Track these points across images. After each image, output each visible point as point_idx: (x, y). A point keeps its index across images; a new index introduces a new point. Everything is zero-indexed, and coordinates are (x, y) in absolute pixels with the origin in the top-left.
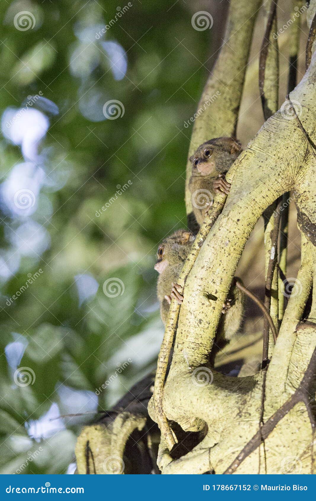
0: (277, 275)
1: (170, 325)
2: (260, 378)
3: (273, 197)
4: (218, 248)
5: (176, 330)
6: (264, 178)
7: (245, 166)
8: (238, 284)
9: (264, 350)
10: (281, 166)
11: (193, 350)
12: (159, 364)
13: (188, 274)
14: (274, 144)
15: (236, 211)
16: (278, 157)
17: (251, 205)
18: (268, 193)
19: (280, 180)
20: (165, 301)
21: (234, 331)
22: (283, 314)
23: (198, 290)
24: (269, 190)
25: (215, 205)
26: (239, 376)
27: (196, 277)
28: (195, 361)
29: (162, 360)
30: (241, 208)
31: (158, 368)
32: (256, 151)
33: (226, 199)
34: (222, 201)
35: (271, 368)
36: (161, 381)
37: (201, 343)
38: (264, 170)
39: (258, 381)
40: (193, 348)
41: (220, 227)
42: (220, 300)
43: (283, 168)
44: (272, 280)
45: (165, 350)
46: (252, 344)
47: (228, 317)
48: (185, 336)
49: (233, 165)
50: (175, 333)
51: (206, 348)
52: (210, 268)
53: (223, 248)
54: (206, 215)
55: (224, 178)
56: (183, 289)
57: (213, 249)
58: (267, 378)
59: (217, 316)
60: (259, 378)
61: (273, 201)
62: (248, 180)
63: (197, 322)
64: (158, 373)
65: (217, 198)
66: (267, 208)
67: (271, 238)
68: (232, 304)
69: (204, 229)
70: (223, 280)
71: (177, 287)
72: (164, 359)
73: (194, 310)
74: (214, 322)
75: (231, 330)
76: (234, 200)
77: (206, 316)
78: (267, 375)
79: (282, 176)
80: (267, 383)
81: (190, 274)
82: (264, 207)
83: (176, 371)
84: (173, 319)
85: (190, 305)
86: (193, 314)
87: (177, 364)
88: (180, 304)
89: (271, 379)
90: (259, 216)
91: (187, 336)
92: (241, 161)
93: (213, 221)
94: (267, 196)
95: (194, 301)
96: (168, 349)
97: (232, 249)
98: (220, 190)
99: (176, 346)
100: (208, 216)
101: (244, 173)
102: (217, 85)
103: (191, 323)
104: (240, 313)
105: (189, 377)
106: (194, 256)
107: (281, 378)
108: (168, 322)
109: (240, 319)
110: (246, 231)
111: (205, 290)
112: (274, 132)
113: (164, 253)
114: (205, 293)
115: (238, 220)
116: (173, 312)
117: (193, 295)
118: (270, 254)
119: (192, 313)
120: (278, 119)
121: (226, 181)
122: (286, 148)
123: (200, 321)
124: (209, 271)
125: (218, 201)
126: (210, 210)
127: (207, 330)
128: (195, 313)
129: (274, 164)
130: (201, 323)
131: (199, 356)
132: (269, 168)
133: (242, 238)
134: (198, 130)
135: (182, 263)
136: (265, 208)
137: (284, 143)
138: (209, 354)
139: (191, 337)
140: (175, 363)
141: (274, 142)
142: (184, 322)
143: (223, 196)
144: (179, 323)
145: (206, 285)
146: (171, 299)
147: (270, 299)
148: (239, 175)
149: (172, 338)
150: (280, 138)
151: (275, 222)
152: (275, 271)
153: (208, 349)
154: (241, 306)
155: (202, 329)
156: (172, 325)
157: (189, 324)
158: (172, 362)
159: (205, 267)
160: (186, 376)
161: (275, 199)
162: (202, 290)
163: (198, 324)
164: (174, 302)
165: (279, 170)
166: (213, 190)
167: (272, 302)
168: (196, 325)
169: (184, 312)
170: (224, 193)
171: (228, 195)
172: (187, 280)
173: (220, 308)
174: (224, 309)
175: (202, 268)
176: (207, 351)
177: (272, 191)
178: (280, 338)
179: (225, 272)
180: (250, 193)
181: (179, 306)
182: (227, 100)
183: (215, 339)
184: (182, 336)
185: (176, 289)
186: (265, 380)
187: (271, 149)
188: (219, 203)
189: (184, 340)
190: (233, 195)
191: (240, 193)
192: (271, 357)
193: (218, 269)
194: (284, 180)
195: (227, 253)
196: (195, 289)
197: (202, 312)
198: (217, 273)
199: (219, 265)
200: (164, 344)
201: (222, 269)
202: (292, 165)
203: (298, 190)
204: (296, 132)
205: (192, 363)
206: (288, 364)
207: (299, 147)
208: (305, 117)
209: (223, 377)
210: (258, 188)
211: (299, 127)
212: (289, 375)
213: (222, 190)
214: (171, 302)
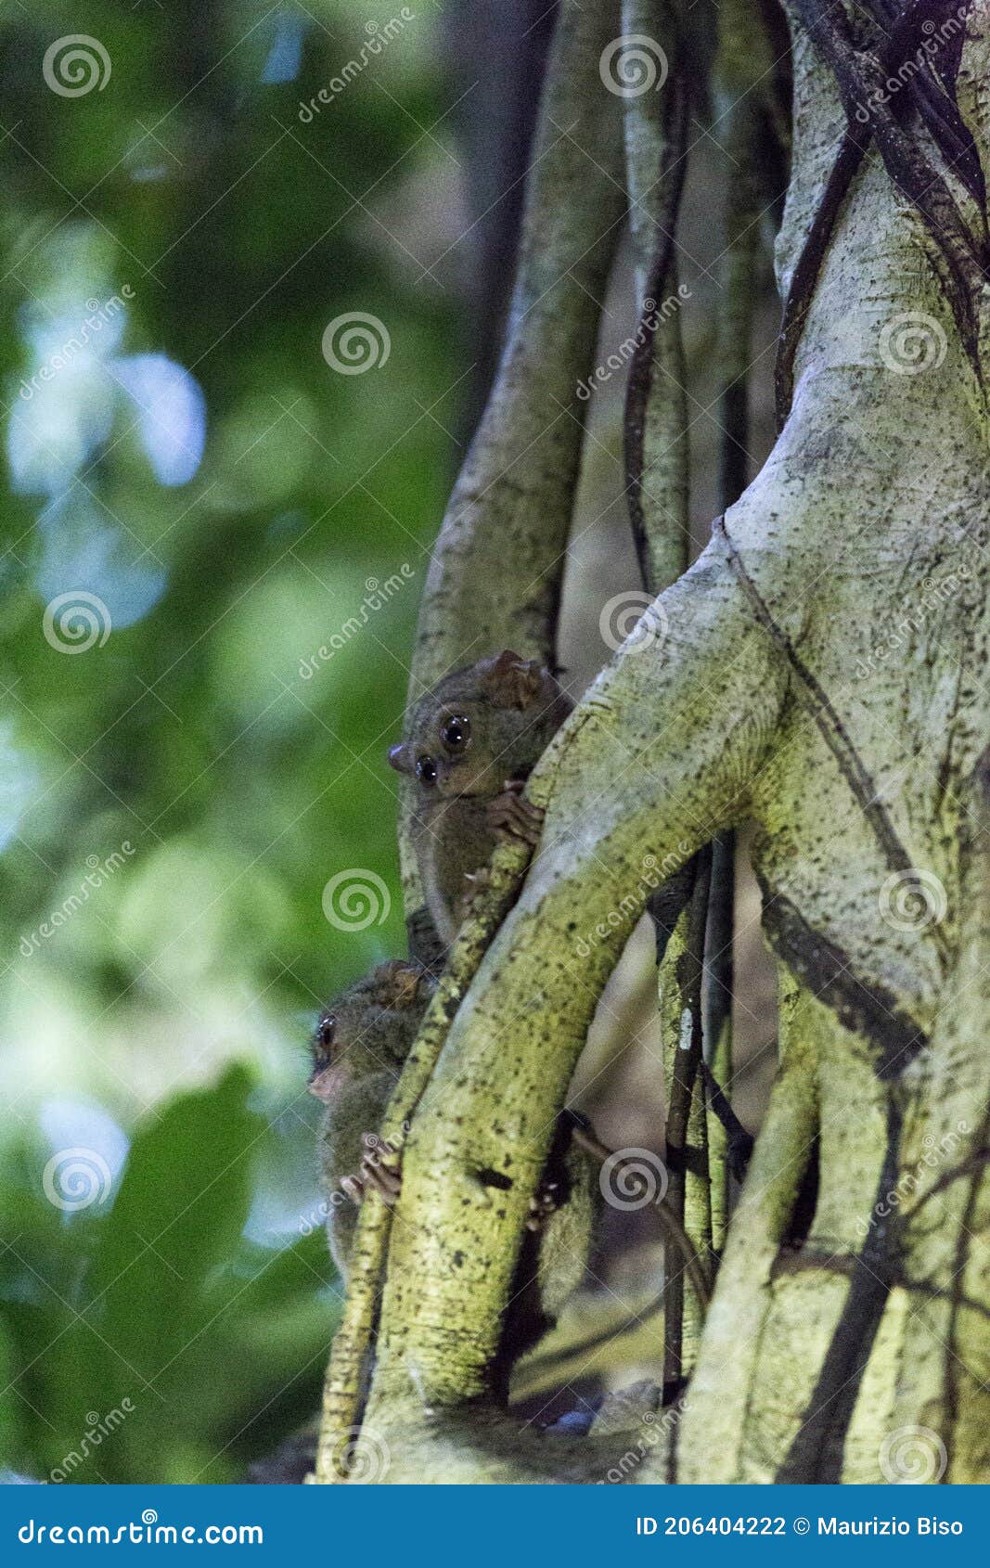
0: (704, 1099)
1: (363, 1275)
4: (509, 1019)
5: (382, 1288)
7: (587, 751)
8: (578, 1136)
10: (705, 747)
11: (437, 1352)
12: (330, 1403)
13: (415, 1105)
15: (564, 898)
16: (692, 720)
17: (613, 877)
18: (667, 836)
19: (702, 794)
22: (726, 1225)
23: (448, 1155)
24: (668, 826)
25: (496, 879)
27: (439, 1114)
28: (444, 1389)
29: (337, 1386)
30: (579, 885)
31: (326, 1416)
32: (623, 700)
33: (529, 860)
34: (516, 865)
35: (693, 1406)
37: (463, 1330)
38: (650, 761)
40: (438, 1347)
41: (513, 949)
42: (520, 1188)
43: (711, 753)
44: (686, 1116)
45: (346, 1356)
46: (628, 1326)
47: (549, 1240)
48: (412, 1307)
50: (378, 1300)
51: (480, 1345)
52: (484, 1083)
53: (524, 1018)
54: (466, 912)
55: (519, 790)
56: (401, 1158)
57: (492, 1022)
58: (680, 1438)
59: (511, 1240)
62: (598, 796)
63: (449, 1260)
64: (326, 1434)
65: (500, 856)
67: (679, 981)
68: (561, 1198)
69: (460, 952)
70: (529, 1121)
72: (347, 1383)
73: (437, 1223)
74: (504, 1262)
75: (559, 1284)
76: (555, 862)
77: (477, 1239)
78: (680, 1425)
81: (421, 1105)
83: (386, 1420)
84: (368, 1254)
85: (424, 1205)
86: (433, 1238)
87: (388, 1400)
88: (391, 1202)
91: (418, 1307)
92: (574, 734)
93: (489, 932)
95: (436, 1194)
96: (356, 1351)
97: (554, 1019)
98: (510, 832)
99: (381, 1341)
100: (474, 915)
101: (583, 774)
103: (430, 1265)
105: (428, 1441)
106: (432, 1047)
108: (356, 1264)
110: (598, 962)
111: (473, 1156)
113: (336, 1040)
114: (472, 1164)
115: (572, 926)
116: (371, 1229)
117: (432, 1173)
118: (678, 1031)
119: (433, 1230)
121: (527, 801)
122: (718, 690)
123: (459, 1258)
124: (481, 1094)
125: (503, 867)
126: (480, 897)
127: (482, 1286)
128: (440, 1231)
130: (460, 1264)
131: (458, 1369)
132: (666, 755)
133: (587, 985)
135: (392, 1070)
137: (712, 675)
138: (488, 1364)
139: (429, 1309)
140: (382, 1394)
141: (679, 669)
142: (408, 1263)
143: (520, 849)
144: (389, 1266)
145: (474, 1138)
147: (683, 1177)
148: (569, 780)
149: (369, 1315)
150: (698, 657)
151: (690, 930)
152: (697, 1086)
153: (487, 1347)
154: (587, 1207)
155: (465, 1284)
156: (369, 1272)
157: (422, 1269)
158: (371, 1393)
159: (470, 1082)
160: (417, 1437)
162: (461, 1157)
163: (450, 1266)
164: (370, 1200)
166: (488, 830)
167: (688, 1190)
168: (445, 1269)
169: (405, 1233)
172: (412, 1126)
173: (520, 1213)
174: (534, 1215)
175: (461, 1084)
176: (482, 1355)
177: (680, 829)
178: (721, 1306)
179: (534, 1095)
180: (608, 837)
181: (386, 1211)
182: (524, 538)
184: (400, 1307)
186: (673, 1442)
187: (671, 693)
188: (506, 872)
189: (409, 1320)
190: (553, 845)
191: (575, 837)
192: (692, 1368)
193: (510, 1086)
194: (714, 794)
195: (537, 1032)
196: (437, 1154)
197: (462, 1229)
198: (507, 1100)
199: (512, 1073)
200: (342, 1336)
201: (523, 1085)
202: (741, 743)
203: (762, 825)
204: (751, 636)
205: (437, 1396)
206: (748, 1390)
207: (762, 684)
208: (777, 587)
209: (538, 1436)
210: (633, 822)
211: (758, 619)
212: (751, 1422)
213: (516, 831)
214: (362, 1200)
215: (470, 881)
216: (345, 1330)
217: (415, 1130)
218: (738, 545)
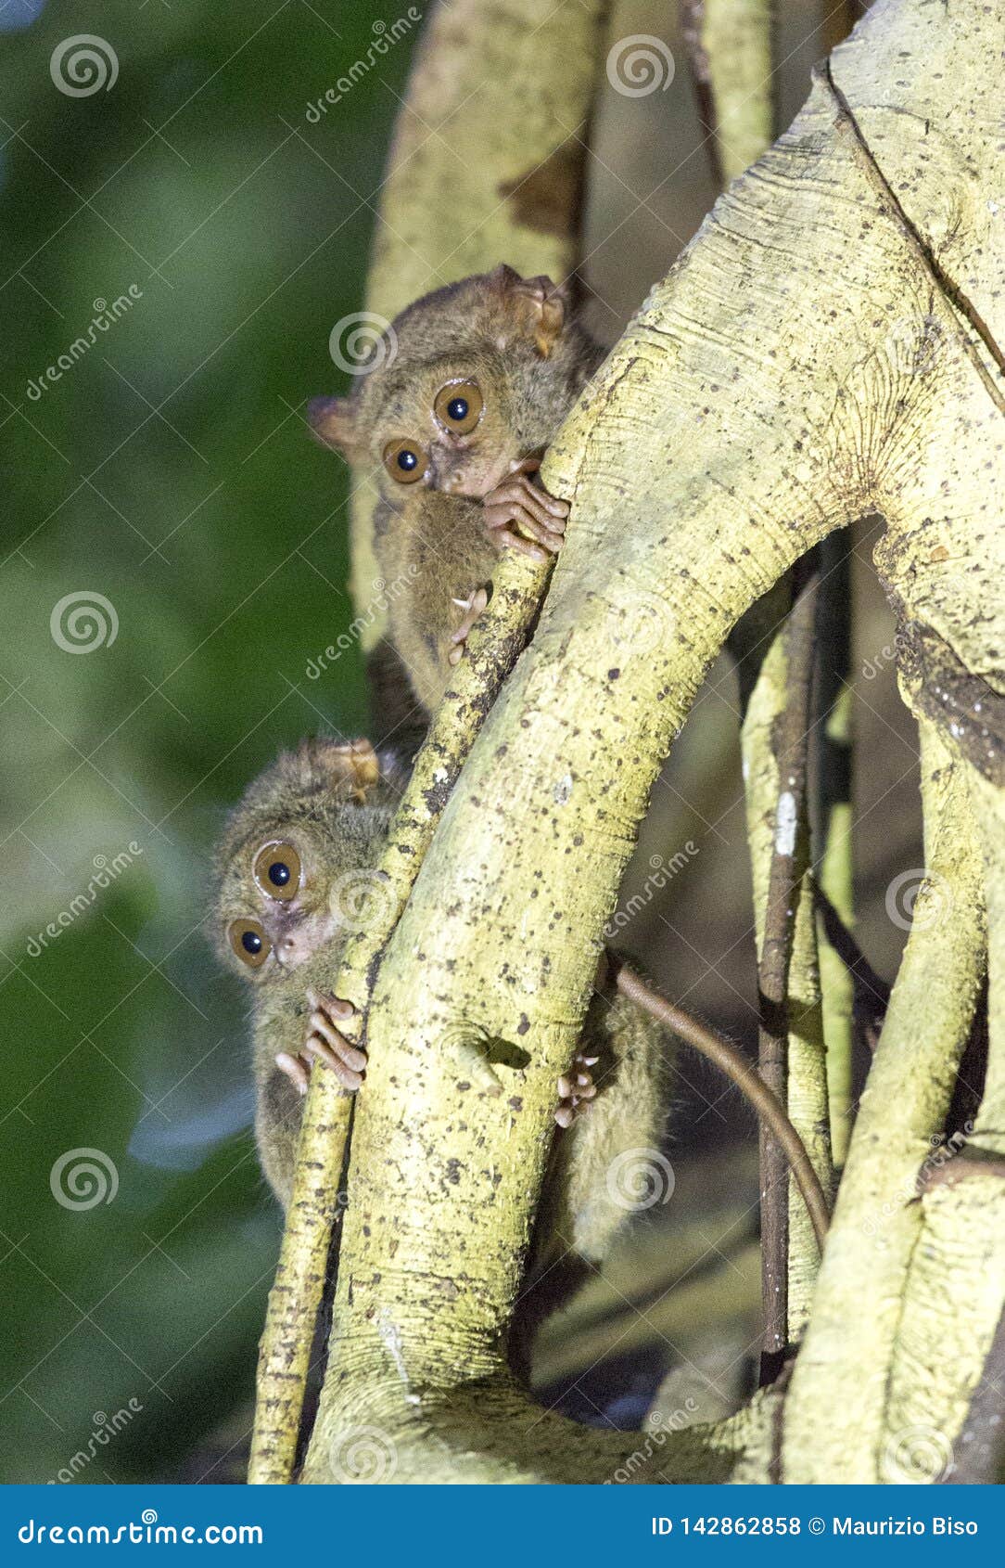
0: (814, 927)
1: (311, 1197)
2: (756, 1431)
3: (777, 554)
4: (522, 812)
5: (341, 1216)
6: (728, 465)
7: (631, 413)
8: (625, 980)
9: (766, 1294)
10: (807, 403)
11: (425, 1312)
12: (267, 1388)
13: (385, 944)
14: (768, 298)
15: (599, 635)
16: (788, 363)
17: (673, 599)
18: (752, 538)
19: (803, 473)
20: (279, 1078)
22: (852, 1117)
23: (435, 1018)
24: (752, 521)
25: (500, 607)
26: (650, 1427)
27: (421, 957)
28: (436, 1365)
29: (276, 1364)
30: (623, 613)
31: (261, 1407)
32: (684, 336)
33: (549, 577)
34: (529, 585)
35: (809, 1379)
36: (280, 1467)
37: (462, 1277)
38: (725, 425)
39: (744, 1448)
40: (424, 1303)
41: (528, 710)
42: (543, 1063)
43: (817, 411)
44: (788, 953)
45: (289, 1319)
46: (708, 1268)
47: (588, 1143)
48: (386, 1245)
49: (576, 410)
50: (336, 1231)
51: (487, 1300)
52: (486, 909)
53: (545, 812)
54: (458, 654)
55: (532, 475)
56: (365, 1020)
57: (500, 819)
58: (788, 1431)
59: (531, 1142)
60: (750, 1432)
61: (778, 574)
62: (651, 480)
63: (438, 1173)
64: (261, 1432)
65: (505, 571)
66: (749, 610)
67: (775, 752)
68: (604, 1078)
69: (451, 723)
70: (554, 964)
71: (333, 1011)
72: (290, 1359)
73: (422, 1118)
74: (522, 1173)
75: (604, 1208)
76: (585, 580)
77: (482, 1140)
78: (786, 1413)
79: (814, 452)
81: (395, 943)
82: (733, 605)
83: (348, 1414)
84: (320, 1166)
85: (402, 1093)
86: (416, 1138)
87: (351, 1381)
88: (353, 1088)
89: (809, 1431)
90: (714, 649)
91: (395, 1244)
92: (613, 388)
93: (490, 682)
94: (746, 551)
95: (419, 1075)
96: (304, 1311)
97: (590, 813)
98: (518, 534)
99: (341, 1295)
100: (467, 660)
101: (628, 447)
102: (477, 32)
103: (410, 1181)
104: (645, 1123)
105: (412, 1442)
106: (409, 856)
107: (855, 1426)
108: (300, 1182)
110: (653, 726)
111: (471, 1018)
112: (766, 242)
114: (472, 1030)
115: (614, 674)
116: (323, 1129)
117: (410, 1044)
118: (774, 827)
119: (414, 1131)
120: (782, 180)
121: (542, 489)
122: (825, 318)
123: (454, 1170)
124: (483, 925)
125: (511, 588)
126: (477, 632)
127: (488, 1212)
128: (426, 1131)
129: (770, 398)
130: (455, 1179)
131: (456, 1336)
132: (750, 417)
133: (637, 760)
134: (397, 252)
136: (739, 611)
137: (815, 296)
138: (503, 1327)
139: (412, 1246)
140: (343, 1375)
141: (767, 289)
142: (377, 1178)
143: (535, 560)
144: (350, 1185)
145: (473, 992)
146: (307, 1072)
147: (785, 1045)
148: (606, 456)
149: (322, 1258)
150: (794, 269)
151: (789, 677)
152: (804, 910)
153: (497, 1302)
154: (645, 1092)
155: (464, 1208)
156: (320, 1192)
157: (400, 1188)
158: (328, 1373)
159: (466, 908)
160: (397, 1437)
161: (785, 566)
162: (454, 1019)
163: (442, 1183)
164: (321, 1085)
165: (800, 420)
166: (486, 534)
167: (792, 1063)
168: (435, 1187)
169: (375, 1130)
170: (540, 546)
171: (556, 556)
172: (381, 975)
173: (545, 1103)
174: (565, 1103)
175: (453, 911)
176: (492, 1314)
177: (771, 525)
178: (842, 1234)
179: (562, 925)
180: (664, 540)
181: (346, 1102)
182: (533, 98)
183: (529, 1255)
184: (368, 1244)
185: (329, 1021)
186: (778, 1442)
187: (754, 325)
188: (515, 594)
189: (381, 1263)
190: (583, 553)
191: (615, 541)
192: (804, 1328)
193: (526, 913)
194: (823, 472)
195: (564, 833)
196: (419, 1015)
197: (457, 1126)
198: (521, 933)
199: (529, 893)
200: (283, 1289)
201: (545, 912)
202: (861, 396)
203: (895, 518)
204: (874, 235)
205: (427, 1377)
206: (886, 1358)
207: (890, 307)
208: (910, 163)
209: (577, 1433)
210: (702, 516)
211: (882, 211)
212: (893, 1408)
213: (527, 533)
214: (310, 1086)
215: (462, 609)
216: (285, 1279)
217: (387, 980)
218: (851, 101)
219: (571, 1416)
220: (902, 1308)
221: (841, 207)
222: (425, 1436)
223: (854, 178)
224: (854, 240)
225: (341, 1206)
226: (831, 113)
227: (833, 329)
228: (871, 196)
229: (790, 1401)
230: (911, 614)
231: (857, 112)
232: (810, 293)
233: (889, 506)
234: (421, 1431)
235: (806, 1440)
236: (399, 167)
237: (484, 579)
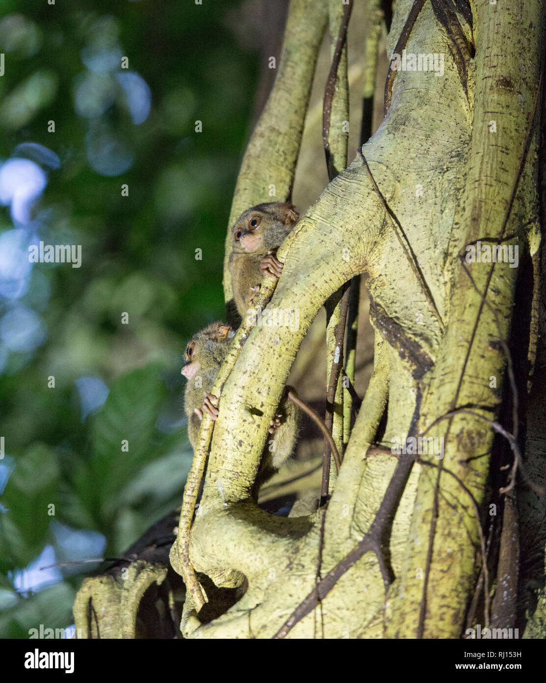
0: (342, 383)
1: (201, 448)
2: (318, 519)
3: (339, 281)
4: (265, 347)
5: (209, 453)
6: (327, 256)
7: (302, 240)
8: (290, 395)
9: (323, 482)
10: (350, 241)
11: (230, 481)
12: (186, 499)
13: (226, 381)
14: (341, 211)
15: (289, 300)
16: (345, 230)
17: (310, 292)
18: (333, 276)
20: (194, 415)
21: (285, 457)
22: (350, 435)
23: (238, 401)
24: (333, 272)
25: (263, 291)
26: (290, 516)
27: (235, 385)
28: (232, 496)
29: (189, 492)
30: (296, 295)
31: (184, 504)
32: (318, 220)
33: (277, 283)
34: (271, 285)
35: (333, 506)
36: (188, 521)
37: (241, 472)
38: (327, 245)
39: (314, 523)
40: (230, 478)
42: (267, 416)
43: (352, 243)
44: (335, 390)
45: (193, 480)
46: (309, 474)
47: (277, 438)
48: (221, 462)
49: (287, 238)
50: (207, 458)
51: (247, 479)
52: (254, 373)
53: (271, 347)
54: (251, 303)
55: (274, 255)
56: (219, 401)
57: (259, 349)
58: (326, 520)
59: (262, 437)
60: (316, 519)
61: (339, 287)
62: (306, 259)
63: (236, 444)
64: (183, 511)
65: (265, 281)
66: (330, 296)
67: (335, 336)
68: (283, 420)
69: (248, 322)
70: (271, 389)
71: (210, 398)
72: (193, 491)
73: (232, 428)
74: (259, 446)
75: (280, 455)
76: (286, 285)
77: (248, 436)
78: (326, 514)
79: (351, 254)
80: (327, 526)
81: (228, 381)
82: (326, 295)
83: (207, 507)
84: (204, 440)
85: (228, 421)
86: (230, 434)
87: (209, 499)
88: (214, 419)
89: (332, 520)
90: (320, 306)
91: (223, 462)
92: (297, 233)
95: (233, 417)
96: (197, 479)
97: (284, 349)
98: (269, 271)
99: (208, 475)
101: (301, 249)
102: (267, 134)
103: (228, 446)
104: (293, 433)
105: (224, 516)
106: (234, 357)
107: (345, 520)
108: (198, 444)
109: (293, 441)
110: (302, 327)
111: (248, 402)
112: (342, 196)
113: (194, 353)
114: (248, 406)
116: (205, 430)
117: (231, 408)
118: (333, 356)
119: (230, 431)
120: (347, 179)
121: (277, 259)
122: (356, 218)
123: (240, 443)
124: (252, 377)
125: (266, 286)
126: (256, 297)
127: (249, 455)
128: (233, 432)
129: (340, 238)
130: (241, 445)
131: (238, 488)
132: (334, 243)
133: (297, 335)
134: (241, 192)
135: (217, 366)
136: (328, 296)
137: (354, 212)
138: (251, 486)
139: (228, 463)
140: (207, 497)
141: (341, 209)
142: (220, 444)
143: (273, 279)
144: (212, 445)
145: (249, 395)
146: (202, 413)
147: (333, 415)
148: (294, 252)
149: (203, 464)
150: (348, 204)
151: (340, 315)
152: (340, 378)
153: (250, 479)
154: (294, 425)
155: (243, 453)
156: (204, 447)
157: (226, 447)
158: (203, 496)
159: (248, 372)
160: (220, 514)
161: (341, 285)
162: (243, 402)
163: (237, 446)
164: (206, 418)
165: (348, 245)
166: (261, 270)
167: (334, 420)
168: (235, 447)
169: (220, 431)
170: (275, 275)
172: (224, 389)
173: (266, 427)
174: (272, 427)
175: (245, 373)
176: (248, 483)
177: (338, 273)
178: (345, 467)
179: (274, 379)
180: (309, 276)
181: (212, 423)
182: (281, 152)
183: (259, 467)
184: (216, 462)
185: (209, 401)
186: (323, 522)
187: (337, 218)
188: (267, 288)
189: (219, 467)
190: (286, 278)
191: (296, 275)
192: (333, 492)
193: (265, 375)
194: (352, 260)
195: (276, 354)
196: (234, 401)
197: (242, 431)
198: (263, 380)
199: (266, 369)
200: (192, 472)
201: (270, 375)
202: (365, 240)
203: (372, 274)
204: (371, 196)
205: (229, 498)
206: (354, 501)
207: (374, 216)
208: (382, 177)
209: (269, 516)
210: (319, 270)
211: (373, 190)
212: (355, 515)
213: (272, 271)
214: (203, 418)
215: (252, 291)
216: (193, 470)
217: (225, 390)
218: (367, 159)
219: (268, 512)
220: (359, 488)
221: (362, 188)
222: (228, 515)
223: (366, 180)
224: (365, 197)
225: (209, 450)
226: (361, 162)
227: (358, 221)
228: (371, 185)
229: (327, 512)
230: (374, 300)
231: (368, 162)
232: (352, 211)
233: (370, 269)
234: (227, 513)
235: (331, 523)
236: (243, 169)
237: (259, 282)
